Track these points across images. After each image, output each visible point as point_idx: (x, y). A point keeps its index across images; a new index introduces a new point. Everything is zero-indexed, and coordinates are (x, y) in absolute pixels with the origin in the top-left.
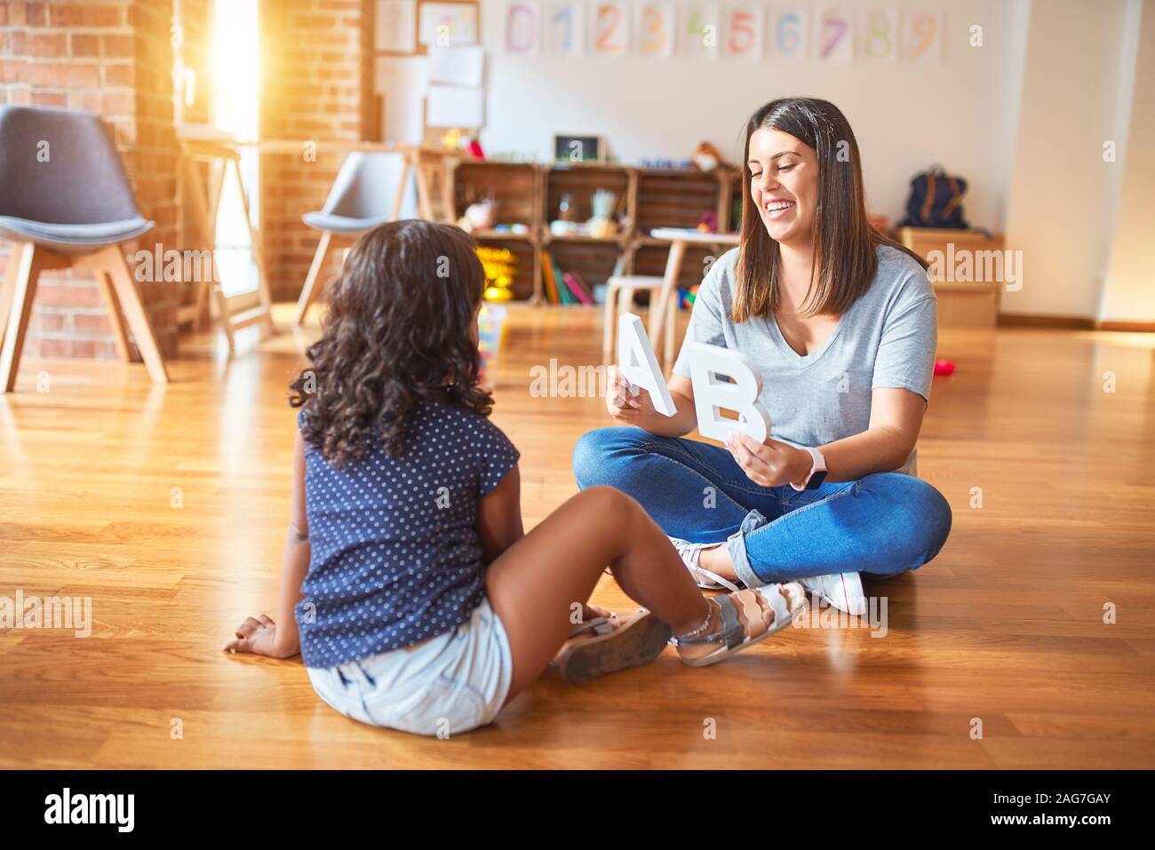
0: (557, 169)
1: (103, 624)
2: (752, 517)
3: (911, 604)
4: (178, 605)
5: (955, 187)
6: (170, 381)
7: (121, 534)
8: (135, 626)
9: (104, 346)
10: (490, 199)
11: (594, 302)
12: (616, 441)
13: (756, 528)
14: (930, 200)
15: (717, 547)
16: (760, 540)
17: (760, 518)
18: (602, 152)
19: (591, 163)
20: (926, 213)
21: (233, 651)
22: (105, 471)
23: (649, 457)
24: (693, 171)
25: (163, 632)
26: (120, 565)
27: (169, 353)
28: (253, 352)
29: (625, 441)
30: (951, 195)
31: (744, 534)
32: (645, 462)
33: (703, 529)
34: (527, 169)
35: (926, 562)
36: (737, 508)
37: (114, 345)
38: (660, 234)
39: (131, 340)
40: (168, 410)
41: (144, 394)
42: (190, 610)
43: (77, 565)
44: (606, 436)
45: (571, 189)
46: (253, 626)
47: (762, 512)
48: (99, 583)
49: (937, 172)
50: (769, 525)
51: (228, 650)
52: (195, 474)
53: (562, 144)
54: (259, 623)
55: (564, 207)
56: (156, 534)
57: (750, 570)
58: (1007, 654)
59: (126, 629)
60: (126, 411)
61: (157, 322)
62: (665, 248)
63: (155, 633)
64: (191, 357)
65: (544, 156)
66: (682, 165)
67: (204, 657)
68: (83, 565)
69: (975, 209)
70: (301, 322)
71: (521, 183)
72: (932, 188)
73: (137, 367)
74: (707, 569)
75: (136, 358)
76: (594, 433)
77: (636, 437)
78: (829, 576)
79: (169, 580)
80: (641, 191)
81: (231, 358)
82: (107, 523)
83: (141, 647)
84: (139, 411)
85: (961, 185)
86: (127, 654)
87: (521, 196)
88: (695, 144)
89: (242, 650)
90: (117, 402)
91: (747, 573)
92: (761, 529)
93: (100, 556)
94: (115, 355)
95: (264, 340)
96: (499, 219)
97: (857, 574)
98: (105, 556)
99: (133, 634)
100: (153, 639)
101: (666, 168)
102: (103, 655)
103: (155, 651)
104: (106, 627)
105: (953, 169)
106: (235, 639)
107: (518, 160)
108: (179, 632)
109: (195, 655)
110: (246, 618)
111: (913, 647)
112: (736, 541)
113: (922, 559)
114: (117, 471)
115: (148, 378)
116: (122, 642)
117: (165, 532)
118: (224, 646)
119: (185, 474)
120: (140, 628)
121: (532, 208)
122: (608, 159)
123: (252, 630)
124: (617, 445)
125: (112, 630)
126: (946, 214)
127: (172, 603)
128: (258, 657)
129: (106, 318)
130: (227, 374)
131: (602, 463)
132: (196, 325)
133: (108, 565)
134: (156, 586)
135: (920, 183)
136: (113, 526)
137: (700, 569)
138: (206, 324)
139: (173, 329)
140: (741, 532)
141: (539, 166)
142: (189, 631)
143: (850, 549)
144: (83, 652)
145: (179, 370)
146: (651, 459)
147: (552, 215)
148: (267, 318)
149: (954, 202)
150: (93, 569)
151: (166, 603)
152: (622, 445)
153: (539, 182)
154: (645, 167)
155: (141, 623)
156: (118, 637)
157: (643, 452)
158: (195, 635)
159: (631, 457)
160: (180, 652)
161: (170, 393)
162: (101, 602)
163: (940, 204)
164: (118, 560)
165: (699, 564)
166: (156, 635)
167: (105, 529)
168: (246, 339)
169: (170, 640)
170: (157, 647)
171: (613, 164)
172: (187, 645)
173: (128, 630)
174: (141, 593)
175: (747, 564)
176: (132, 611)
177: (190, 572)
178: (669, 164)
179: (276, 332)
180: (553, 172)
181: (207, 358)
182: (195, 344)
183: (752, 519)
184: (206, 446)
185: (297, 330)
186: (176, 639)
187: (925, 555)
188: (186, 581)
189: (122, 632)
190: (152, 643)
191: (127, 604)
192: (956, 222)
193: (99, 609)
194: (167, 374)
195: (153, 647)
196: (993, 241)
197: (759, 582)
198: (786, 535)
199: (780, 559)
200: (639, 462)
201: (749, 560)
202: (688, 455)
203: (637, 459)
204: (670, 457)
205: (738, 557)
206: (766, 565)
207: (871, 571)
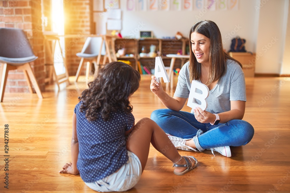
0: (141, 40)
1: (27, 166)
2: (199, 131)
3: (241, 153)
4: (47, 160)
5: (243, 41)
6: (43, 98)
7: (31, 140)
8: (35, 167)
9: (26, 89)
10: (124, 48)
11: (151, 74)
12: (162, 113)
13: (201, 134)
14: (236, 45)
15: (190, 140)
16: (202, 138)
17: (201, 131)
18: (152, 35)
19: (149, 38)
20: (235, 48)
21: (62, 173)
22: (27, 123)
23: (171, 116)
24: (175, 39)
25: (43, 168)
26: (31, 149)
27: (43, 90)
28: (64, 89)
29: (165, 112)
30: (242, 44)
31: (198, 136)
32: (170, 118)
33: (186, 135)
34: (133, 40)
35: (248, 143)
36: (195, 129)
37: (29, 89)
38: (169, 56)
39: (33, 87)
40: (43, 106)
41: (37, 102)
42: (50, 162)
43: (20, 149)
44: (159, 111)
45: (145, 45)
46: (68, 166)
47: (202, 130)
48: (26, 154)
49: (238, 38)
50: (204, 134)
51: (61, 173)
52: (50, 123)
53: (142, 33)
54: (69, 165)
55: (143, 49)
56: (40, 140)
57: (200, 146)
58: (270, 167)
59: (33, 167)
60: (32, 106)
61: (39, 83)
62: (170, 59)
63: (41, 168)
64: (49, 91)
65: (138, 37)
66: (173, 38)
67: (55, 175)
68: (21, 149)
69: (248, 47)
70: (77, 81)
71: (132, 44)
72: (237, 42)
73: (35, 94)
74: (188, 146)
75: (34, 92)
76: (156, 111)
77: (168, 111)
78: (221, 147)
79: (44, 153)
80: (163, 45)
81: (59, 91)
82: (28, 137)
83: (37, 173)
84: (35, 106)
85: (244, 41)
86: (33, 175)
87: (132, 47)
88: (176, 32)
89: (64, 172)
90: (30, 104)
91: (199, 147)
92: (202, 135)
93: (26, 147)
94: (29, 91)
95: (67, 86)
96: (126, 53)
97: (229, 147)
98: (27, 147)
99: (35, 169)
100: (40, 170)
101: (168, 39)
102: (27, 175)
103: (41, 174)
104: (28, 167)
105: (242, 37)
106: (63, 169)
107: (131, 38)
108: (47, 168)
109: (52, 175)
110: (66, 164)
111: (245, 165)
112: (195, 138)
114: (30, 123)
115: (37, 97)
116: (32, 171)
117: (43, 140)
118: (59, 172)
119: (48, 123)
120: (37, 167)
121: (135, 50)
122: (154, 37)
123: (67, 167)
124: (163, 114)
125: (29, 168)
126: (241, 48)
127: (45, 160)
128: (69, 174)
129: (26, 82)
130: (58, 95)
131: (159, 119)
132: (50, 83)
133: (28, 149)
134: (41, 155)
135: (234, 41)
136: (29, 138)
137: (186, 146)
138: (52, 82)
139: (43, 84)
140: (197, 136)
141: (136, 39)
142: (50, 168)
143: (227, 141)
144: (22, 175)
145: (46, 95)
146: (172, 117)
147: (140, 52)
148: (68, 80)
149: (243, 45)
150: (24, 151)
151: (44, 160)
152: (164, 114)
153: (136, 43)
154: (163, 39)
155: (37, 166)
156: (31, 170)
157: (169, 115)
158: (52, 168)
159: (166, 117)
160: (47, 174)
161: (43, 101)
162: (26, 160)
163: (239, 46)
164: (30, 148)
165: (186, 144)
166: (41, 169)
167: (27, 139)
168: (63, 86)
169: (45, 170)
170: (41, 173)
171: (155, 38)
172: (50, 172)
173: (34, 168)
174: (37, 157)
175: (199, 144)
176: (34, 162)
177: (50, 151)
178: (169, 38)
179: (70, 84)
180: (140, 41)
181: (52, 91)
182: (49, 88)
183: (199, 132)
184: (53, 115)
185: (76, 83)
186: (47, 170)
187: (247, 142)
188: (49, 153)
189: (32, 168)
190: (40, 171)
191: (33, 160)
192: (243, 50)
193: (26, 162)
194: (43, 96)
195: (40, 172)
196: (253, 55)
197: (202, 149)
198: (209, 137)
199: (208, 143)
200: (169, 118)
201: (199, 143)
202: (181, 115)
203: (168, 117)
204: (177, 116)
205: (196, 142)
206: (204, 145)
207: (233, 146)
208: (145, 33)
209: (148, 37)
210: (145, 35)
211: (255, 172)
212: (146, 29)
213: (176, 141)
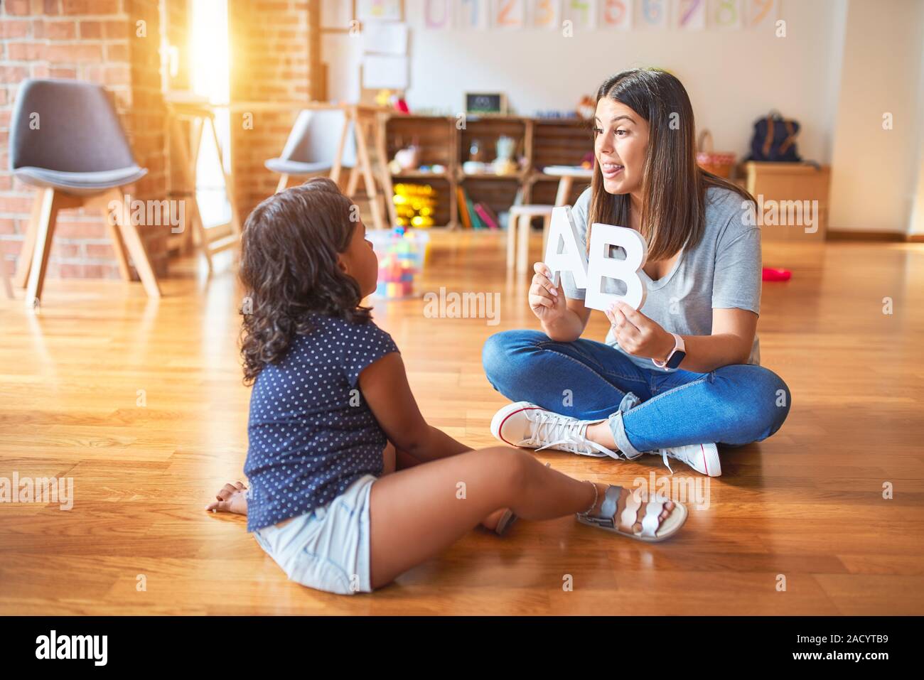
0: (469, 120)
1: (111, 490)
2: (628, 399)
3: (759, 467)
4: (171, 475)
5: (789, 128)
6: (162, 296)
7: (126, 418)
8: (137, 492)
9: (110, 269)
10: (415, 145)
11: (499, 226)
12: (517, 341)
13: (632, 408)
14: (769, 139)
15: (600, 423)
16: (635, 418)
17: (635, 399)
18: (503, 106)
19: (493, 115)
20: (766, 149)
21: (215, 511)
22: (112, 368)
23: (542, 353)
24: (576, 119)
25: (159, 496)
26: (125, 443)
27: (162, 272)
28: (227, 271)
29: (524, 340)
30: (787, 135)
31: (622, 413)
32: (540, 357)
33: (589, 410)
34: (443, 121)
35: (770, 435)
36: (616, 392)
37: (117, 269)
38: (551, 171)
39: (130, 264)
40: (161, 320)
41: (142, 306)
42: (181, 479)
43: (91, 444)
44: (508, 337)
45: (478, 136)
46: (230, 491)
47: (636, 394)
48: (109, 458)
49: (775, 117)
50: (642, 405)
51: (210, 510)
52: (183, 370)
53: (471, 100)
54: (235, 489)
55: (474, 150)
56: (153, 418)
57: (627, 442)
58: (836, 506)
59: (130, 494)
60: (128, 320)
61: (152, 248)
62: (555, 182)
63: (153, 497)
64: (179, 276)
65: (459, 111)
66: (568, 115)
67: (193, 516)
68: (96, 444)
69: (806, 146)
71: (439, 132)
72: (771, 130)
73: (136, 285)
74: (592, 440)
75: (135, 278)
76: (499, 335)
77: (534, 337)
78: (691, 446)
79: (162, 455)
80: (536, 137)
81: (211, 276)
82: (113, 410)
83: (140, 509)
84: (138, 320)
85: (795, 126)
86: (131, 514)
87: (439, 143)
88: (578, 97)
89: (221, 509)
90: (121, 313)
91: (626, 445)
92: (636, 409)
93: (109, 436)
94: (119, 276)
96: (422, 161)
97: (714, 445)
98: (113, 436)
99: (136, 498)
100: (151, 502)
101: (555, 118)
102: (112, 515)
103: (153, 511)
104: (114, 493)
105: (789, 113)
106: (217, 501)
107: (437, 113)
108: (172, 496)
109: (185, 515)
110: (225, 484)
111: (761, 501)
112: (616, 418)
113: (767, 433)
114: (121, 368)
115: (144, 294)
116: (127, 504)
117: (159, 417)
118: (207, 507)
119: (175, 370)
120: (142, 493)
121: (449, 152)
122: (508, 111)
123: (229, 494)
124: (518, 344)
125: (119, 495)
126: (783, 151)
127: (166, 473)
128: (235, 516)
129: (110, 246)
130: (207, 289)
131: (506, 359)
132: (182, 251)
133: (115, 444)
134: (153, 460)
135: (762, 126)
136: (118, 412)
137: (587, 441)
138: (190, 250)
139: (163, 254)
140: (619, 411)
141: (453, 118)
142: (179, 495)
143: (708, 426)
144: (97, 513)
145: (170, 287)
146: (545, 355)
147: (464, 157)
149: (789, 140)
150: (104, 447)
151: (161, 473)
152: (522, 344)
153: (453, 131)
154: (538, 118)
155: (141, 490)
156: (125, 500)
157: (538, 349)
158: (184, 498)
159: (529, 354)
160: (172, 512)
161: (162, 305)
162: (111, 473)
163: (777, 143)
164: (123, 439)
165: (586, 437)
166: (154, 499)
167: (113, 415)
168: (222, 261)
169: (165, 502)
170: (155, 509)
171: (512, 116)
172: (179, 507)
173: (133, 495)
174: (142, 465)
175: (625, 437)
176: (135, 480)
177: (180, 448)
178: (558, 115)
181: (191, 276)
182: (181, 266)
183: (628, 400)
184: (192, 347)
186: (169, 501)
187: (769, 430)
188: (177, 456)
189: (127, 496)
190: (151, 505)
191: (130, 474)
192: (791, 156)
193: (108, 479)
194: (160, 290)
195: (151, 508)
196: (822, 171)
197: (635, 452)
198: (656, 414)
199: (652, 434)
200: (536, 357)
201: (626, 434)
202: (576, 350)
203: (534, 355)
204: (561, 352)
205: (618, 431)
206: (641, 438)
207: (727, 442)
208: (482, 100)
209: (489, 110)
210: (482, 105)
211: (789, 519)
212: (484, 86)
213: (557, 428)
